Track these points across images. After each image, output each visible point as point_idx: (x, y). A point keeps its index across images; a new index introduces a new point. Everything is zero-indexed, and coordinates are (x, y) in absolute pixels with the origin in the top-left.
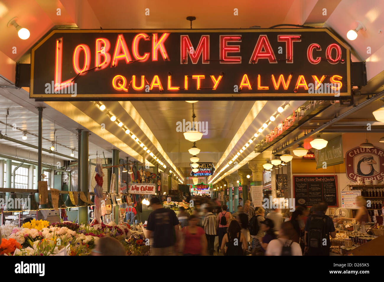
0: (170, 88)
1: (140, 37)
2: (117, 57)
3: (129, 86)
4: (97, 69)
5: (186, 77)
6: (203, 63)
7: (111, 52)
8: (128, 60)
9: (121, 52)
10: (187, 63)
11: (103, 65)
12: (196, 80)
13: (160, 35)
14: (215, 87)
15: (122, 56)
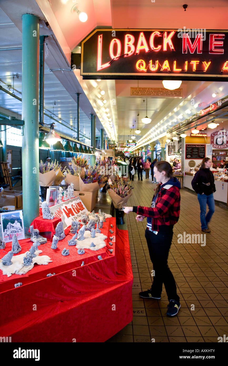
0: (175, 69)
1: (155, 34)
2: (139, 47)
3: (147, 67)
4: (125, 56)
5: (187, 62)
6: (198, 53)
7: (135, 44)
8: (147, 50)
9: (142, 44)
10: (187, 53)
11: (130, 54)
12: (192, 65)
13: (169, 33)
14: (206, 69)
15: (142, 48)
